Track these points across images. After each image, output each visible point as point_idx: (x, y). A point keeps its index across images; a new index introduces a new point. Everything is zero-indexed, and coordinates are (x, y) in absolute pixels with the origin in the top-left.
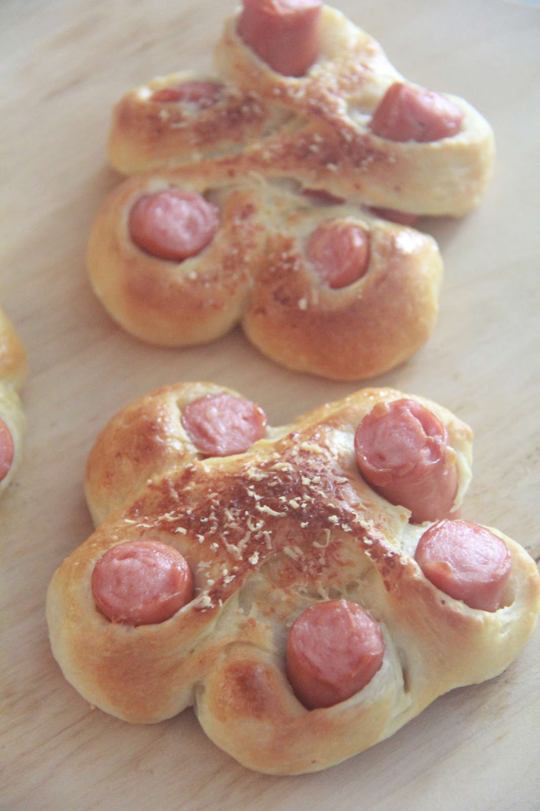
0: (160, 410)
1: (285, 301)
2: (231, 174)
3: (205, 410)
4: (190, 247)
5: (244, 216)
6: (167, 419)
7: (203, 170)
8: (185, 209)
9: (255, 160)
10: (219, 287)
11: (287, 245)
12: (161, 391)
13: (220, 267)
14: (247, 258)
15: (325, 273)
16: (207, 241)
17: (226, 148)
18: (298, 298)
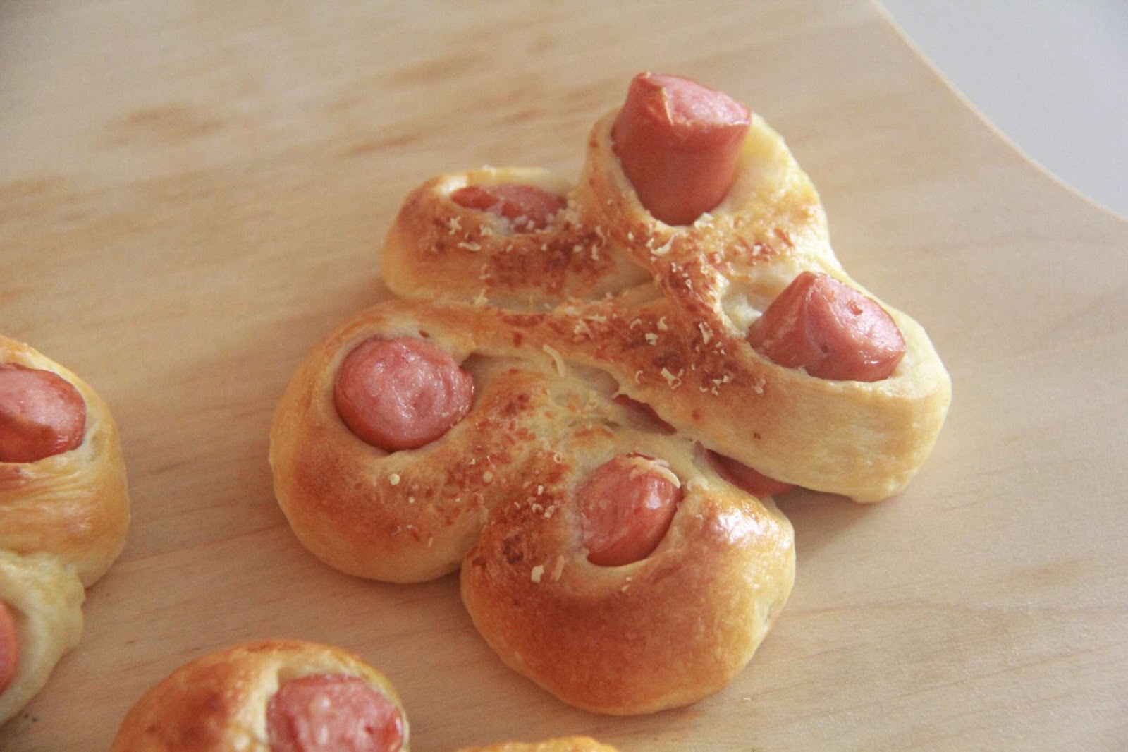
0: (240, 678)
1: (515, 559)
2: (518, 340)
3: (311, 698)
4: (407, 435)
5: (510, 410)
6: (241, 697)
7: (477, 322)
8: (422, 374)
9: (560, 331)
10: (430, 508)
11: (555, 474)
12: (266, 647)
13: (443, 478)
14: (488, 476)
15: (588, 536)
16: (439, 434)
17: (530, 300)
18: (536, 561)
